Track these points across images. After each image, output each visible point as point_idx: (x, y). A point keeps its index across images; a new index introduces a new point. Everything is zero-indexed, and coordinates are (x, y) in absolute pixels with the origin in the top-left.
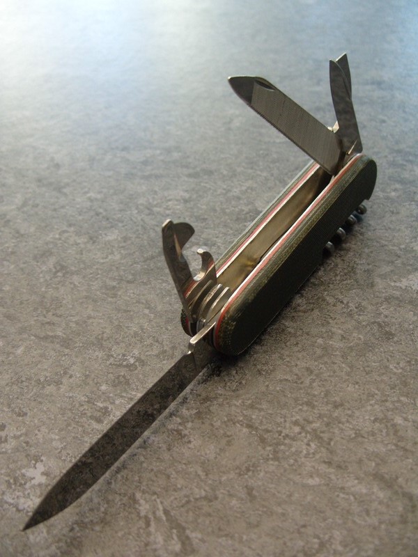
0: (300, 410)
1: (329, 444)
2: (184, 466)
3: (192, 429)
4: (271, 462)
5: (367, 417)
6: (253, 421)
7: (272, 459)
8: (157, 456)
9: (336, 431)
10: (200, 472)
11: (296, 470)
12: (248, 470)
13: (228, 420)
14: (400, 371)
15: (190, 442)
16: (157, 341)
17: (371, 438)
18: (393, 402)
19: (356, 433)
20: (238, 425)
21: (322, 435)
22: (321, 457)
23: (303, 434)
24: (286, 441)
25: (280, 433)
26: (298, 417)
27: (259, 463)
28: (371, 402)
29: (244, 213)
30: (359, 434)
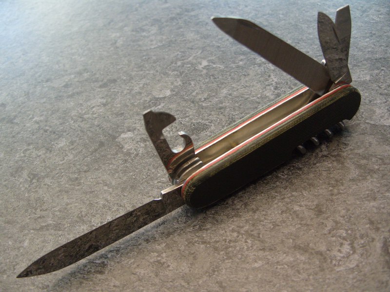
0: (233, 221)
1: (259, 237)
2: (171, 283)
3: (167, 257)
4: (227, 261)
5: (277, 212)
6: (205, 238)
7: (226, 259)
8: (150, 283)
9: (260, 227)
10: (184, 284)
11: (244, 261)
12: (214, 271)
13: (189, 243)
14: (286, 176)
15: (169, 266)
16: (121, 206)
17: (284, 225)
18: (289, 198)
19: (273, 225)
20: (196, 244)
21: (252, 233)
22: (257, 247)
23: (240, 236)
24: (231, 245)
25: (225, 240)
26: (233, 227)
27: (219, 264)
28: (275, 202)
29: (147, 102)
30: (275, 225)
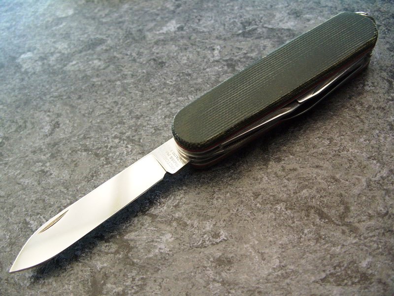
0: (116, 128)
1: (139, 142)
2: (52, 190)
3: (50, 166)
4: (106, 166)
5: (159, 117)
6: (88, 146)
7: (106, 164)
8: (33, 191)
9: (142, 132)
10: (62, 190)
11: (123, 165)
12: (93, 176)
13: (72, 152)
14: (174, 83)
15: (51, 174)
16: (13, 122)
17: (165, 129)
18: (174, 103)
19: (155, 129)
20: (79, 152)
21: (134, 138)
22: (136, 151)
23: (122, 142)
24: (112, 150)
25: (107, 147)
26: (116, 133)
27: (98, 170)
28: (160, 108)
29: (50, 22)
30: (156, 129)
